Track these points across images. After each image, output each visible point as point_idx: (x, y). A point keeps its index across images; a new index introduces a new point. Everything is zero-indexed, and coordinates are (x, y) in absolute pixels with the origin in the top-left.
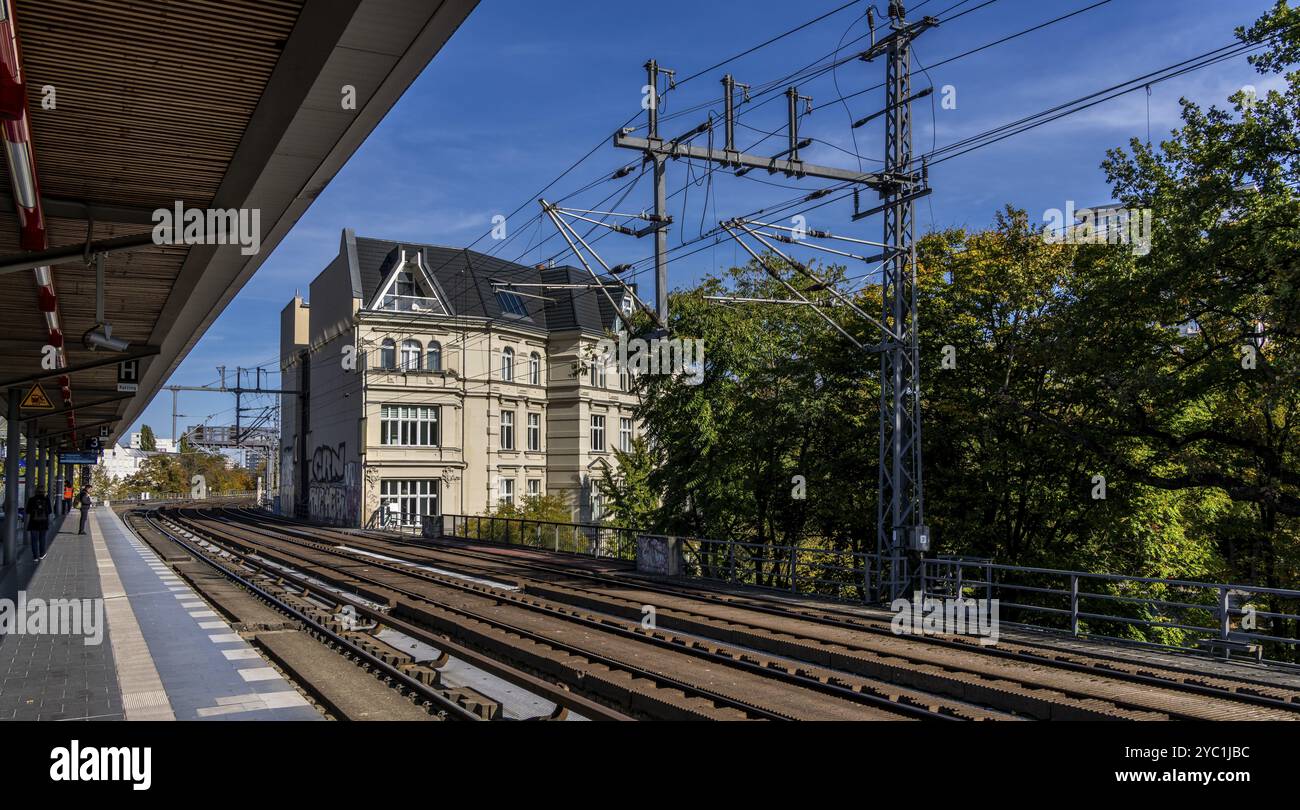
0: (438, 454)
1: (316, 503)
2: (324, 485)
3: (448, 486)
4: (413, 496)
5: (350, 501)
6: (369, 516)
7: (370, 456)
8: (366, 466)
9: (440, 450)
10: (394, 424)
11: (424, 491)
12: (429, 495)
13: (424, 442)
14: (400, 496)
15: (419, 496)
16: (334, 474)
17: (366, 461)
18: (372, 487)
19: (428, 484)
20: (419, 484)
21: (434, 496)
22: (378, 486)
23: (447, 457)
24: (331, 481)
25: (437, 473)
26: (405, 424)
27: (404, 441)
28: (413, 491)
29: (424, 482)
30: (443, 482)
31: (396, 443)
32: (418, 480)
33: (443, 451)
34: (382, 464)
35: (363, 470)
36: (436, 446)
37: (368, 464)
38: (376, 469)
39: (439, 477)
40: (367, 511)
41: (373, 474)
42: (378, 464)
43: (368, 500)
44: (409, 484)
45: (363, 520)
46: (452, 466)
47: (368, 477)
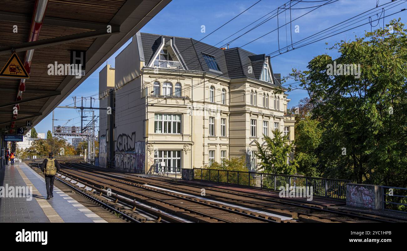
0: (181, 138)
2: (123, 153)
3: (186, 154)
4: (169, 158)
6: (149, 168)
7: (150, 139)
8: (147, 143)
9: (182, 136)
10: (161, 123)
11: (174, 156)
12: (177, 158)
13: (174, 132)
14: (163, 158)
15: (172, 158)
16: (129, 147)
17: (147, 141)
18: (150, 154)
19: (177, 152)
20: (172, 152)
21: (179, 158)
22: (153, 153)
23: (186, 139)
24: (127, 151)
25: (181, 147)
26: (165, 123)
27: (165, 131)
28: (169, 156)
29: (174, 151)
30: (184, 151)
31: (162, 132)
32: (172, 151)
33: (184, 136)
34: (155, 142)
35: (146, 145)
36: (180, 134)
37: (149, 142)
38: (153, 145)
39: (182, 149)
40: (148, 166)
41: (151, 147)
42: (153, 142)
43: (149, 160)
44: (167, 152)
45: (146, 170)
46: (188, 144)
47: (149, 149)
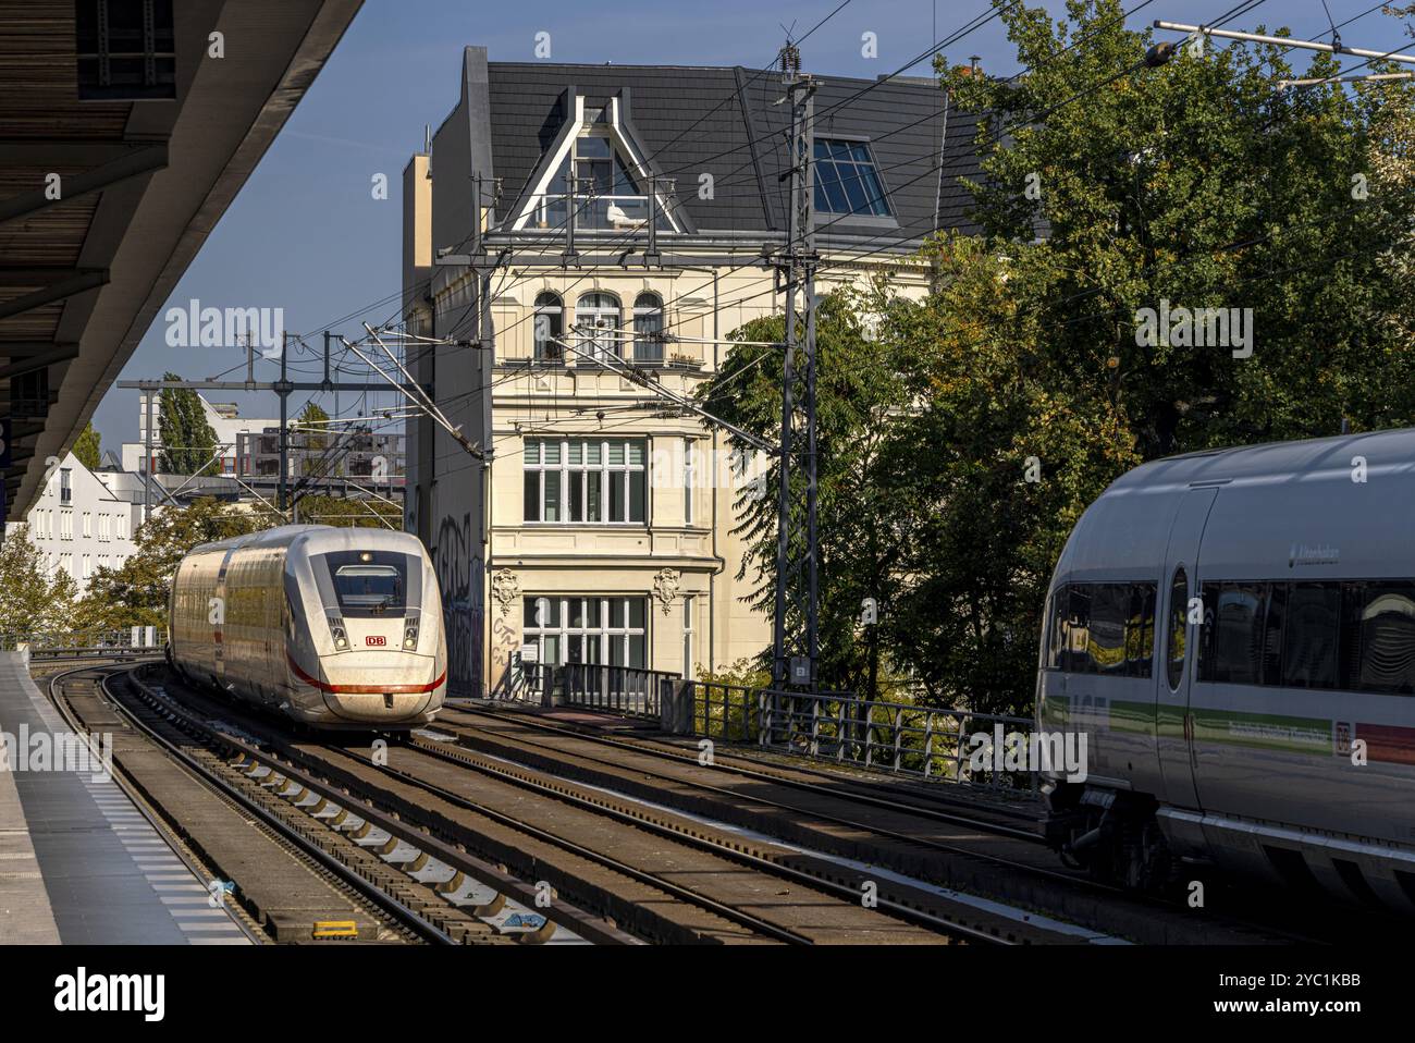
0: (646, 541)
3: (666, 611)
4: (594, 631)
5: (475, 642)
6: (499, 670)
7: (499, 546)
8: (491, 567)
9: (650, 533)
10: (554, 477)
11: (615, 621)
12: (627, 630)
13: (615, 514)
14: (565, 630)
15: (605, 630)
17: (491, 558)
18: (505, 611)
19: (627, 604)
20: (605, 605)
21: (640, 631)
22: (517, 610)
23: (665, 547)
25: (642, 581)
26: (575, 477)
27: (576, 514)
28: (595, 621)
29: (615, 602)
30: (656, 600)
31: (558, 518)
32: (605, 598)
33: (654, 534)
34: (525, 563)
35: (487, 576)
36: (642, 523)
37: (495, 563)
38: (513, 573)
39: (649, 592)
40: (494, 661)
41: (508, 584)
42: (516, 563)
43: (497, 639)
44: (584, 604)
45: (486, 681)
46: (675, 568)
47: (497, 590)
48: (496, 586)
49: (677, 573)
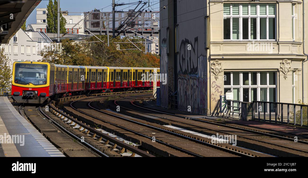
0: (276, 47)
1: (182, 94)
2: (187, 77)
3: (285, 78)
4: (254, 86)
5: (201, 91)
6: (214, 104)
7: (213, 50)
8: (210, 59)
9: (278, 44)
10: (236, 20)
11: (263, 82)
12: (268, 86)
13: (263, 36)
14: (241, 86)
15: (259, 86)
16: (192, 67)
17: (210, 55)
18: (216, 78)
19: (268, 75)
20: (259, 75)
21: (274, 86)
22: (222, 78)
23: (285, 50)
24: (190, 73)
25: (275, 65)
26: (245, 21)
27: (245, 36)
28: (254, 82)
29: (263, 74)
30: (281, 73)
31: (238, 38)
32: (259, 72)
33: (280, 45)
34: (225, 57)
35: (208, 63)
36: (274, 40)
37: (212, 57)
38: (220, 62)
39: (278, 69)
40: (212, 100)
41: (217, 67)
42: (221, 57)
43: (213, 90)
44: (250, 75)
45: (209, 108)
46: (289, 59)
47: (213, 69)
48: (212, 67)
49: (290, 61)
